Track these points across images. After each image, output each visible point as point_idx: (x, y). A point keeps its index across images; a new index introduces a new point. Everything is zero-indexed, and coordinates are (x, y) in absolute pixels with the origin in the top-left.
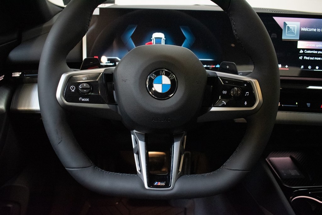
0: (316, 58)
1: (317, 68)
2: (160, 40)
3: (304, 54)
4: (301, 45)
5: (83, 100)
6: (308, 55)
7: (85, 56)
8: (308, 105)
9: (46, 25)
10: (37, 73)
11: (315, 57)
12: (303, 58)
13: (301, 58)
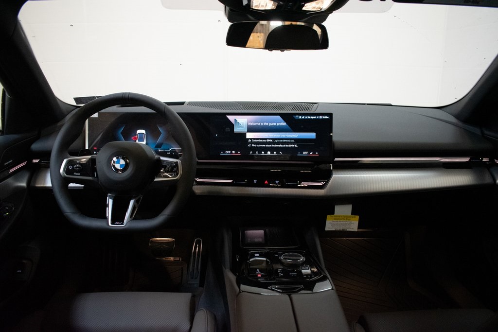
0: (261, 146)
1: (263, 153)
2: (142, 135)
3: (252, 143)
4: (249, 135)
5: (76, 174)
6: (255, 143)
7: (87, 148)
8: (255, 181)
9: (59, 124)
10: (49, 160)
11: (260, 144)
12: (251, 146)
13: (249, 145)
